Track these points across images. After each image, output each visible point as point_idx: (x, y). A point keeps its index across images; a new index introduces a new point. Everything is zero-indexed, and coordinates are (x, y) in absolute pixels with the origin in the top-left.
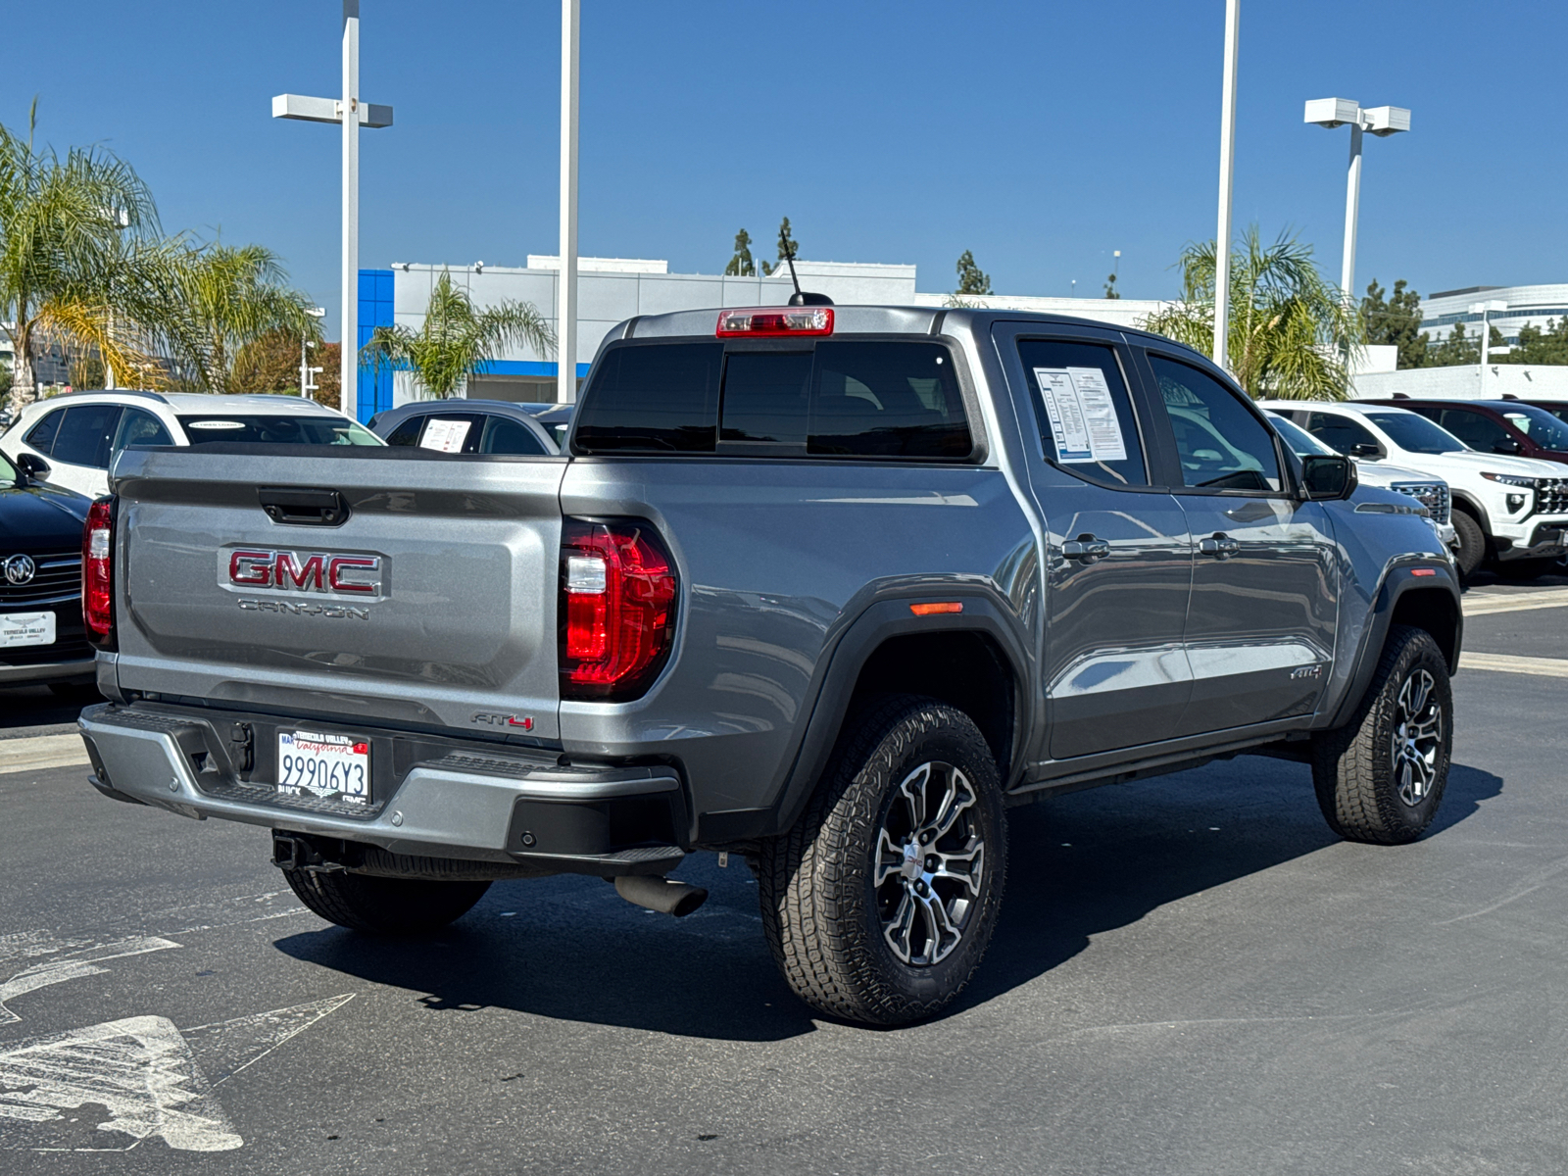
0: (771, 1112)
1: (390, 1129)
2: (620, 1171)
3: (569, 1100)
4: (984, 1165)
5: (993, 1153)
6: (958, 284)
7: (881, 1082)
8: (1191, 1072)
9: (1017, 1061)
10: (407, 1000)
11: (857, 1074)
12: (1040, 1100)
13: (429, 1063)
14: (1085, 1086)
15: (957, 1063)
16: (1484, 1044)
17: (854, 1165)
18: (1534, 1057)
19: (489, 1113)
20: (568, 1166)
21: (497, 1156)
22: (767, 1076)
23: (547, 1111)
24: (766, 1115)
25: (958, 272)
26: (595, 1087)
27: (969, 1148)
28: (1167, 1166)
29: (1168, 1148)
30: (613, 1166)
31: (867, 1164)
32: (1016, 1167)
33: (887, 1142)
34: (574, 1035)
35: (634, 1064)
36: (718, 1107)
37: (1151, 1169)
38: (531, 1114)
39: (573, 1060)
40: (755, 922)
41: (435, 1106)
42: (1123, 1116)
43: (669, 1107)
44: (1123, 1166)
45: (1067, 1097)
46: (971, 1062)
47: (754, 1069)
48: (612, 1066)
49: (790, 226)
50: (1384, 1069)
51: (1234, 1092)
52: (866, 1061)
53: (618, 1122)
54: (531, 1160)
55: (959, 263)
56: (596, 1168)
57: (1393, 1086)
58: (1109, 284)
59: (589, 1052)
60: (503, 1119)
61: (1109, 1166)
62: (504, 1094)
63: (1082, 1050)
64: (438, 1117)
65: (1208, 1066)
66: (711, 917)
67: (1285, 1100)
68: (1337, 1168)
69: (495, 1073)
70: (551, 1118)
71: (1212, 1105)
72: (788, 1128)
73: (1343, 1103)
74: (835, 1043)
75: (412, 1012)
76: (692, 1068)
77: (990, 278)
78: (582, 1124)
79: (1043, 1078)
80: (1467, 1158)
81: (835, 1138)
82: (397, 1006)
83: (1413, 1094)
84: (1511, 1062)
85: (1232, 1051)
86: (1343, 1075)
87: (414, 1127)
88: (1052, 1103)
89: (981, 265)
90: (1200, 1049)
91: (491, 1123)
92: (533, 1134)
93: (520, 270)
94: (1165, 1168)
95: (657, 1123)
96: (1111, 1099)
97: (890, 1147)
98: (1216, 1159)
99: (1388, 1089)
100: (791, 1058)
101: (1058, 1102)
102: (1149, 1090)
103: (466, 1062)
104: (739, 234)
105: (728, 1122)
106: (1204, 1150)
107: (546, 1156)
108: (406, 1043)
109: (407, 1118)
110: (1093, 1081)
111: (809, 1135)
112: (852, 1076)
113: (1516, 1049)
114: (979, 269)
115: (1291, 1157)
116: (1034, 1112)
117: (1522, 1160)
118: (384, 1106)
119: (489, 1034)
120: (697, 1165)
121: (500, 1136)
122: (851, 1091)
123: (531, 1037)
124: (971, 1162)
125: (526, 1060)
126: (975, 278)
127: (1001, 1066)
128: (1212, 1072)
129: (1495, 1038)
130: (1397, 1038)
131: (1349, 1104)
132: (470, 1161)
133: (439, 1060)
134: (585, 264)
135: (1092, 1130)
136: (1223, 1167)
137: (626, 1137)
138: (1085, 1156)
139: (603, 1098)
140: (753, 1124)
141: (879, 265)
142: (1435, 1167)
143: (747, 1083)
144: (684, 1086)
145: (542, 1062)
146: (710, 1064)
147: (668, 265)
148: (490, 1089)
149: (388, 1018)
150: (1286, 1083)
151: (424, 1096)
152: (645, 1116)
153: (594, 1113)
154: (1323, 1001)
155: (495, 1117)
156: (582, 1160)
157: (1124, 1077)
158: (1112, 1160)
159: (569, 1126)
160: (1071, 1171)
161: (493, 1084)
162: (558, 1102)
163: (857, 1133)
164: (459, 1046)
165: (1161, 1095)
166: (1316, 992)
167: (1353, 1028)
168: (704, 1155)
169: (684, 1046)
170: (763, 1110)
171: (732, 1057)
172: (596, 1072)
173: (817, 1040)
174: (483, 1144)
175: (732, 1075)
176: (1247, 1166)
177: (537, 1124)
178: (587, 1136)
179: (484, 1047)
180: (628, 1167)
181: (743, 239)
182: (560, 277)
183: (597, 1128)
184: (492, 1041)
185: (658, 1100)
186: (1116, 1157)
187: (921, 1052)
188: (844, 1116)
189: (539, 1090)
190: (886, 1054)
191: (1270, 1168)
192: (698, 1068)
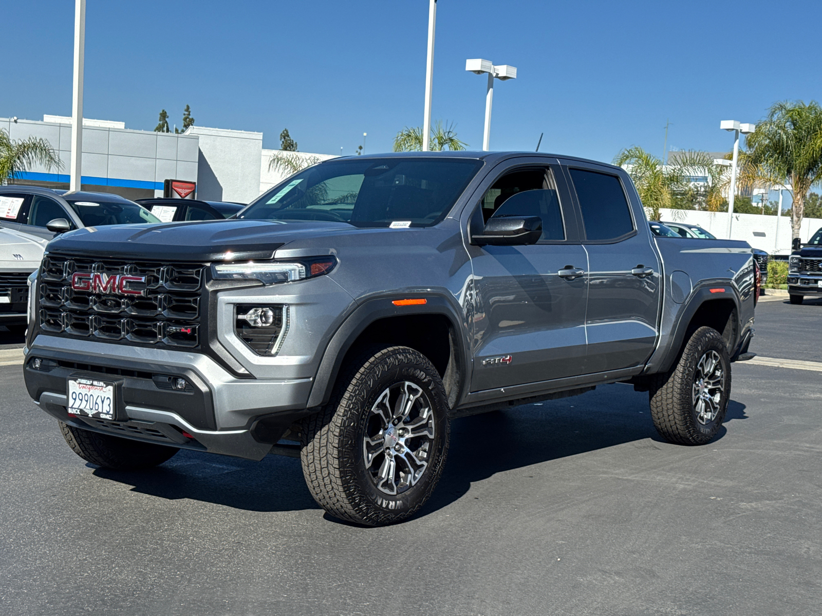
0: (243, 565)
1: (21, 581)
2: (162, 599)
3: (125, 562)
4: (365, 588)
5: (368, 582)
6: (280, 146)
7: (300, 547)
8: (462, 537)
9: (371, 535)
10: (18, 511)
11: (286, 543)
12: (388, 554)
13: (37, 544)
14: (410, 546)
15: (340, 537)
16: (603, 521)
17: (294, 590)
18: (628, 527)
19: (79, 570)
20: (131, 597)
21: (88, 593)
22: (237, 546)
23: (113, 568)
24: (240, 566)
25: (281, 140)
26: (139, 554)
27: (355, 580)
28: (460, 585)
29: (459, 576)
30: (158, 596)
31: (301, 590)
32: (382, 589)
33: (309, 578)
34: (122, 527)
35: (159, 542)
36: (212, 563)
37: (452, 587)
38: (104, 570)
39: (124, 541)
40: (214, 467)
41: (45, 567)
42: (432, 561)
43: (184, 564)
44: (437, 586)
45: (401, 552)
46: (348, 536)
47: (229, 542)
48: (147, 543)
49: (190, 110)
50: (557, 534)
51: (486, 547)
52: (290, 537)
53: (156, 572)
54: (108, 594)
55: (281, 134)
56: (148, 597)
57: (564, 542)
58: (359, 150)
59: (132, 536)
60: (88, 573)
61: (431, 586)
62: (85, 560)
63: (404, 528)
64: (49, 573)
65: (470, 535)
66: (188, 465)
67: (512, 550)
68: (546, 583)
69: (78, 548)
70: (116, 572)
71: (477, 554)
72: (254, 573)
73: (542, 551)
74: (271, 528)
75: (22, 517)
76: (193, 543)
77: (297, 144)
78: (135, 574)
79: (387, 543)
80: (609, 577)
81: (281, 577)
82: (12, 514)
83: (574, 546)
84: (618, 529)
85: (481, 527)
86: (538, 537)
87: (36, 579)
88: (394, 555)
89: (292, 137)
90: (465, 527)
91: (81, 575)
92: (108, 580)
93: (40, 122)
94: (459, 586)
95: (178, 573)
96: (424, 552)
97: (312, 581)
98: (484, 580)
99: (562, 544)
100: (248, 537)
101: (397, 555)
102: (443, 547)
103: (60, 543)
104: (161, 112)
105: (219, 571)
106: (477, 576)
107: (117, 592)
108: (21, 534)
109: (30, 574)
110: (413, 544)
111: (266, 576)
112: (284, 545)
113: (619, 523)
114: (292, 139)
115: (522, 578)
116: (386, 560)
117: (636, 577)
118: (14, 567)
119: (71, 528)
120: (206, 594)
121: (88, 582)
122: (285, 552)
123: (96, 529)
124: (357, 587)
125: (96, 541)
126: (290, 143)
127: (364, 537)
128: (473, 538)
129: (608, 518)
130: (560, 519)
131: (545, 551)
132: (72, 596)
133: (43, 543)
134: (87, 122)
135: (418, 568)
136: (489, 585)
137: (162, 580)
138: (417, 582)
139: (145, 560)
140: (234, 571)
141: (243, 131)
142: (594, 581)
143: (226, 550)
144: (191, 552)
145: (105, 542)
146: (204, 541)
147: (125, 125)
148: (77, 557)
149: (8, 520)
150: (511, 542)
151: (38, 562)
152: (171, 569)
153: (141, 568)
154: (520, 501)
155: (83, 572)
156: (139, 594)
157: (429, 541)
158: (432, 583)
159: (127, 575)
160: (411, 589)
161: (78, 554)
162: (118, 563)
163: (293, 574)
164: (54, 534)
165: (450, 550)
166: (515, 497)
167: (538, 514)
168: (208, 588)
169: (186, 531)
170: (238, 564)
171: (215, 536)
172: (138, 547)
173: (261, 527)
174: (79, 587)
175: (217, 546)
176: (501, 584)
177: (109, 575)
178: (139, 581)
179: (69, 535)
180: (167, 596)
181: (164, 115)
182: (73, 128)
183: (144, 575)
184: (73, 531)
185: (177, 560)
186: (433, 582)
187: (319, 532)
188: (284, 566)
189: (106, 557)
190: (300, 533)
191: (513, 584)
192: (197, 543)
